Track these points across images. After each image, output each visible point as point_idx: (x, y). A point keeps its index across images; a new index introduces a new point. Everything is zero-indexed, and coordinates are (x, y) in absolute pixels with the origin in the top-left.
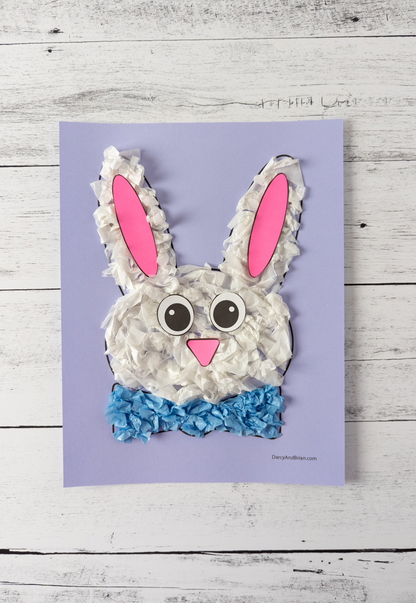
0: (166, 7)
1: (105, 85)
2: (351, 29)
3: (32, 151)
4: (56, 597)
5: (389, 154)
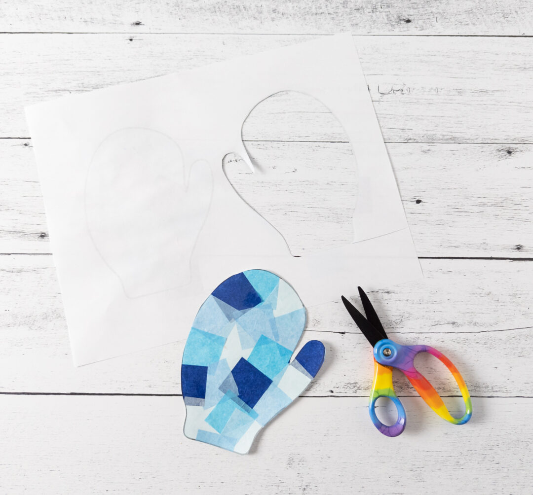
0: (238, 7)
2: (405, 29)
5: (441, 137)
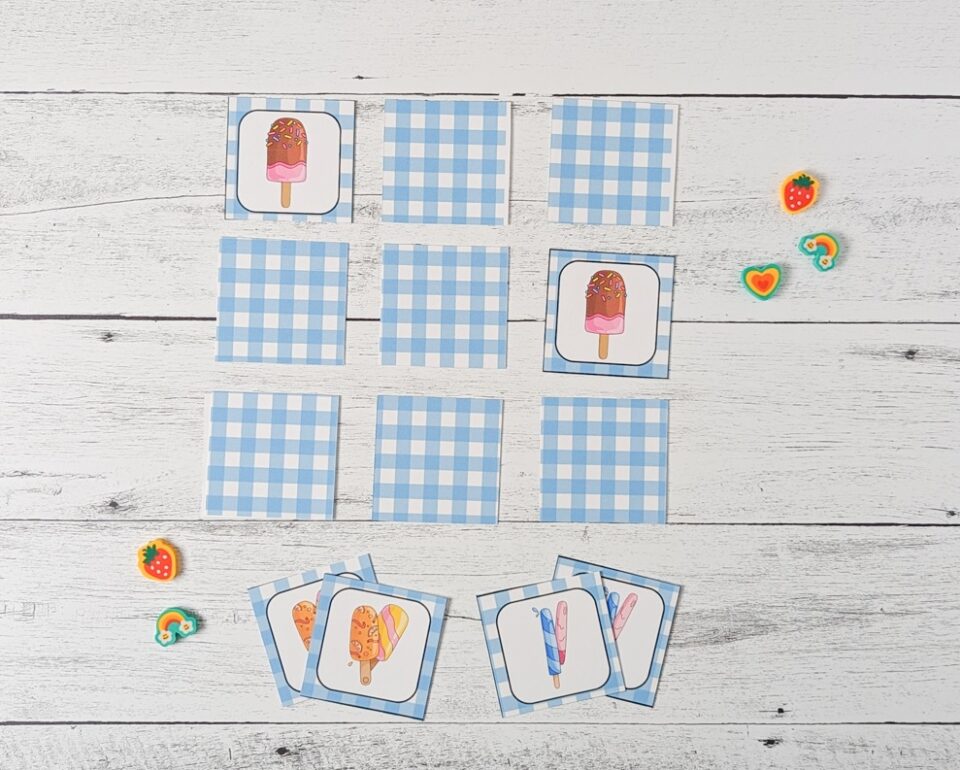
1: (693, 653)
2: (289, 735)
3: (815, 548)
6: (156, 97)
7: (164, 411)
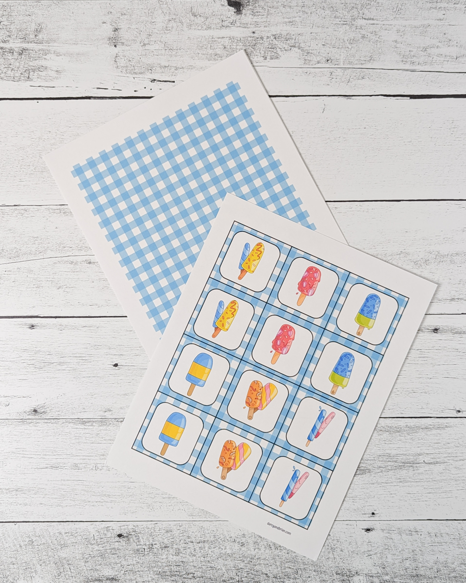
3: (389, 430)
4: (371, 59)
5: (94, 424)
6: (55, 207)
7: (60, 364)
